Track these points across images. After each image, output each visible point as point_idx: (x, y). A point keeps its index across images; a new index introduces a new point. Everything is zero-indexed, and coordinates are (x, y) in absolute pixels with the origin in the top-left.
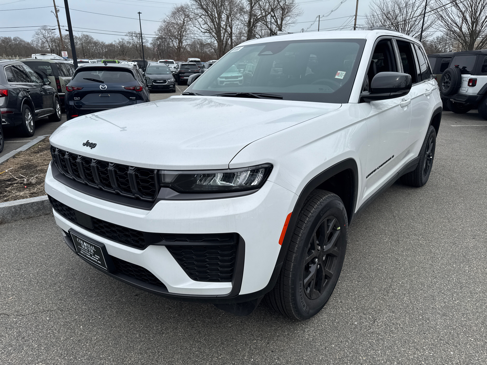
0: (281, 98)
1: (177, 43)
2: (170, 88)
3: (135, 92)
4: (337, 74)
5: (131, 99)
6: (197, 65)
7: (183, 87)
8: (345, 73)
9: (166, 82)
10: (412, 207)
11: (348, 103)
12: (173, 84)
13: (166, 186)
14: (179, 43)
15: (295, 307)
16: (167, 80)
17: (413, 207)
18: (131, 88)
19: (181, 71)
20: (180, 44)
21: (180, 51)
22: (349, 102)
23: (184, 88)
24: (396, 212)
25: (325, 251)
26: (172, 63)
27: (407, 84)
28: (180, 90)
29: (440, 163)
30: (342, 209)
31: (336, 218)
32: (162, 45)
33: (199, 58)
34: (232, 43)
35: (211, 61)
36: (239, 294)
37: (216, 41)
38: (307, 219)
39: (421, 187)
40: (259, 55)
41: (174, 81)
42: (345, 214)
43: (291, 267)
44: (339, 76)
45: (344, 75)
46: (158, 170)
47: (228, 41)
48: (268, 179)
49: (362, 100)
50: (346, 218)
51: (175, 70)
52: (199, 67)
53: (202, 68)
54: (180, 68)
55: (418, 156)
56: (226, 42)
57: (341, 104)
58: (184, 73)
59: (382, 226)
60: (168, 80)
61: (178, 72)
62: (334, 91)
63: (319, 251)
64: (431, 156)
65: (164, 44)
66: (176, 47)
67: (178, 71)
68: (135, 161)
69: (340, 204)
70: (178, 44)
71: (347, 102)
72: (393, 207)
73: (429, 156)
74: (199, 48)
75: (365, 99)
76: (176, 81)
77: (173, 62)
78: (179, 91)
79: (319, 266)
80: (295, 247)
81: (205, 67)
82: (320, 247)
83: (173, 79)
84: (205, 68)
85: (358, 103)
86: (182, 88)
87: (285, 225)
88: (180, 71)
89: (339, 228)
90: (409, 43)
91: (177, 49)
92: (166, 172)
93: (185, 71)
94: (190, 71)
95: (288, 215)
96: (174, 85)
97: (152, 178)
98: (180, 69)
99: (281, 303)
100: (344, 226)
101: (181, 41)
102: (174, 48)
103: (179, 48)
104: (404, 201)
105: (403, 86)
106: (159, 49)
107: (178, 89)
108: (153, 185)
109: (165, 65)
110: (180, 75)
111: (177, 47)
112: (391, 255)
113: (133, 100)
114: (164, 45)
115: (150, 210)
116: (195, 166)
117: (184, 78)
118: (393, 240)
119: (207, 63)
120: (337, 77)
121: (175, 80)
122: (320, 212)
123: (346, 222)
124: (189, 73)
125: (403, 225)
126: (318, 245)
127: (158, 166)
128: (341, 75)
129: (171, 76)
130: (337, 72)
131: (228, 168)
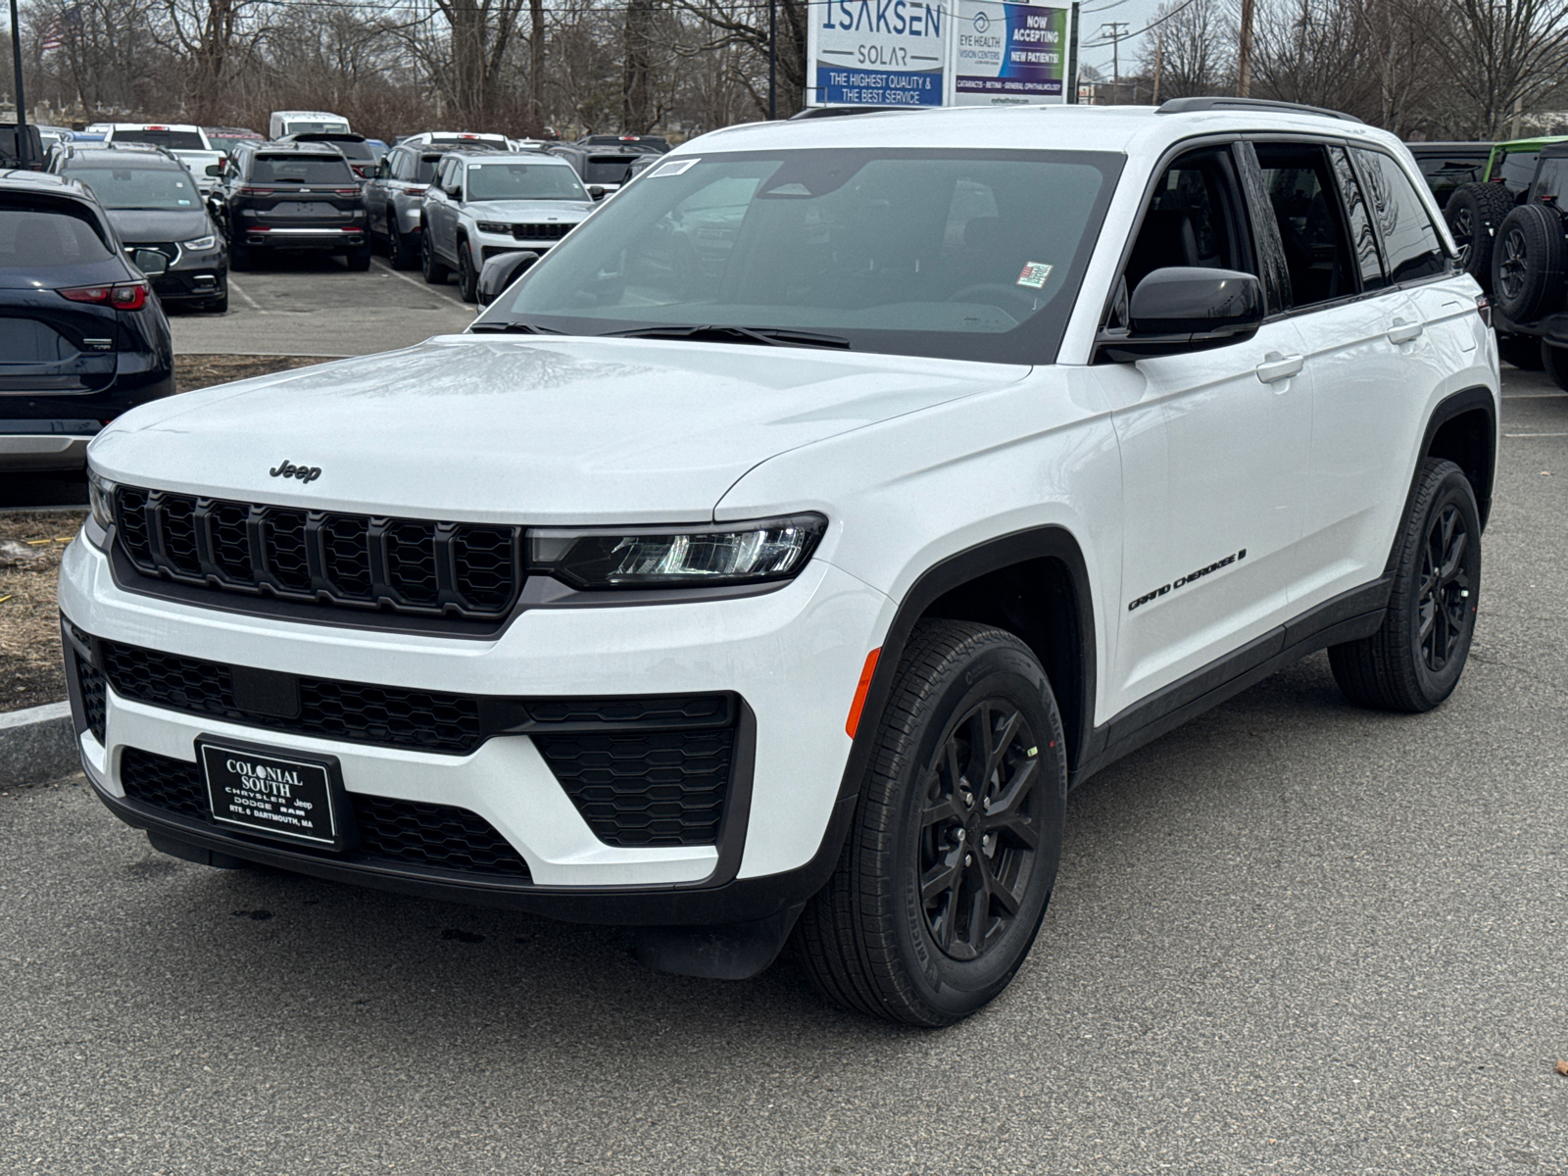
0: (843, 346)
1: (198, 20)
2: (197, 291)
3: (107, 312)
4: (1025, 272)
5: (90, 345)
6: (349, 158)
7: (265, 283)
8: (1049, 267)
9: (177, 252)
10: (1363, 773)
11: (1054, 362)
12: (214, 264)
13: (542, 571)
14: (214, 19)
15: (896, 950)
16: (182, 242)
17: (1368, 774)
18: (94, 294)
19: (253, 190)
20: (218, 27)
21: (217, 70)
22: (1058, 361)
23: (272, 288)
24: (1297, 788)
25: (988, 814)
26: (194, 142)
27: (1249, 304)
28: (248, 298)
29: (1540, 636)
30: (1037, 684)
31: (1021, 711)
32: (94, 24)
33: (340, 114)
34: (539, 28)
35: (426, 138)
36: (739, 877)
37: (441, 14)
38: (927, 687)
39: (1422, 715)
40: (762, 194)
41: (218, 249)
42: (1049, 705)
43: (880, 818)
44: (1029, 280)
45: (1046, 274)
46: (525, 528)
47: (515, 15)
48: (816, 555)
49: (1102, 355)
50: (1055, 721)
51: (213, 183)
52: (356, 169)
53: (378, 177)
54: (244, 172)
55: (1384, 576)
56: (506, 22)
57: (1029, 367)
58: (269, 204)
59: (1230, 825)
60: (187, 245)
61: (234, 197)
62: (1017, 323)
63: (969, 806)
64: (1465, 589)
65: (107, 17)
66: (197, 44)
67: (233, 192)
68: (457, 507)
69: (1029, 666)
70: (204, 25)
71: (1051, 358)
72: (1289, 774)
73: (1453, 587)
74: (330, 47)
75: (1110, 352)
76: (229, 249)
77: (196, 136)
78: (245, 304)
79: (968, 857)
80: (892, 760)
81: (394, 171)
82: (969, 795)
83: (212, 238)
84: (395, 178)
85: (1088, 364)
86: (262, 291)
87: (862, 683)
88: (244, 191)
89: (1034, 751)
90: (1323, 146)
91: (200, 53)
92: (541, 534)
93: (275, 191)
94: (304, 190)
95: (872, 654)
96: (220, 274)
97: (506, 551)
98: (250, 181)
99: (855, 941)
100: (1052, 745)
101: (227, 9)
102: (182, 47)
103: (216, 45)
104: (1339, 756)
105: (1237, 310)
106: (73, 42)
107: (235, 293)
108: (507, 571)
109: (165, 158)
110: (249, 213)
111: (203, 40)
112: (1242, 898)
113: (97, 350)
114: (109, 25)
115: (498, 638)
116: (625, 514)
117: (273, 230)
118: (1258, 861)
119: (406, 152)
120: (1022, 281)
121: (223, 241)
122: (963, 674)
123: (1056, 733)
124: (301, 205)
125: (1310, 823)
126: (965, 789)
127: (525, 515)
128: (1036, 276)
129: (203, 217)
130: (1025, 264)
131: (710, 519)
